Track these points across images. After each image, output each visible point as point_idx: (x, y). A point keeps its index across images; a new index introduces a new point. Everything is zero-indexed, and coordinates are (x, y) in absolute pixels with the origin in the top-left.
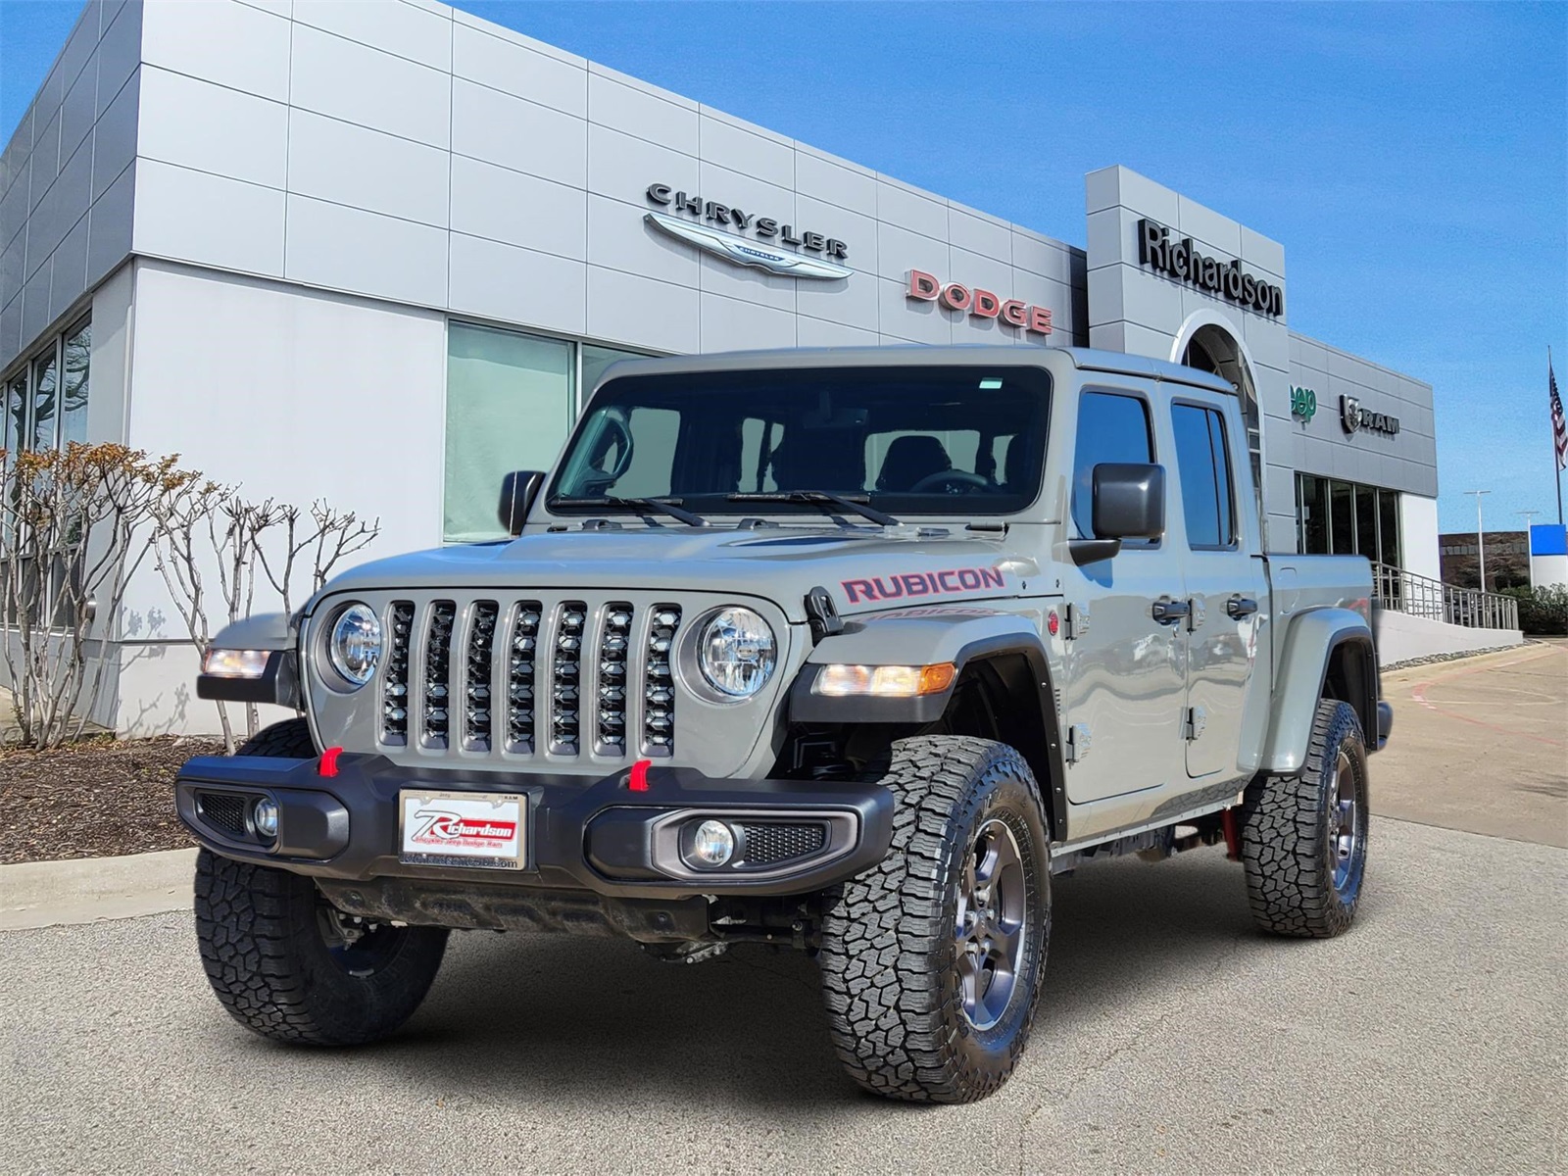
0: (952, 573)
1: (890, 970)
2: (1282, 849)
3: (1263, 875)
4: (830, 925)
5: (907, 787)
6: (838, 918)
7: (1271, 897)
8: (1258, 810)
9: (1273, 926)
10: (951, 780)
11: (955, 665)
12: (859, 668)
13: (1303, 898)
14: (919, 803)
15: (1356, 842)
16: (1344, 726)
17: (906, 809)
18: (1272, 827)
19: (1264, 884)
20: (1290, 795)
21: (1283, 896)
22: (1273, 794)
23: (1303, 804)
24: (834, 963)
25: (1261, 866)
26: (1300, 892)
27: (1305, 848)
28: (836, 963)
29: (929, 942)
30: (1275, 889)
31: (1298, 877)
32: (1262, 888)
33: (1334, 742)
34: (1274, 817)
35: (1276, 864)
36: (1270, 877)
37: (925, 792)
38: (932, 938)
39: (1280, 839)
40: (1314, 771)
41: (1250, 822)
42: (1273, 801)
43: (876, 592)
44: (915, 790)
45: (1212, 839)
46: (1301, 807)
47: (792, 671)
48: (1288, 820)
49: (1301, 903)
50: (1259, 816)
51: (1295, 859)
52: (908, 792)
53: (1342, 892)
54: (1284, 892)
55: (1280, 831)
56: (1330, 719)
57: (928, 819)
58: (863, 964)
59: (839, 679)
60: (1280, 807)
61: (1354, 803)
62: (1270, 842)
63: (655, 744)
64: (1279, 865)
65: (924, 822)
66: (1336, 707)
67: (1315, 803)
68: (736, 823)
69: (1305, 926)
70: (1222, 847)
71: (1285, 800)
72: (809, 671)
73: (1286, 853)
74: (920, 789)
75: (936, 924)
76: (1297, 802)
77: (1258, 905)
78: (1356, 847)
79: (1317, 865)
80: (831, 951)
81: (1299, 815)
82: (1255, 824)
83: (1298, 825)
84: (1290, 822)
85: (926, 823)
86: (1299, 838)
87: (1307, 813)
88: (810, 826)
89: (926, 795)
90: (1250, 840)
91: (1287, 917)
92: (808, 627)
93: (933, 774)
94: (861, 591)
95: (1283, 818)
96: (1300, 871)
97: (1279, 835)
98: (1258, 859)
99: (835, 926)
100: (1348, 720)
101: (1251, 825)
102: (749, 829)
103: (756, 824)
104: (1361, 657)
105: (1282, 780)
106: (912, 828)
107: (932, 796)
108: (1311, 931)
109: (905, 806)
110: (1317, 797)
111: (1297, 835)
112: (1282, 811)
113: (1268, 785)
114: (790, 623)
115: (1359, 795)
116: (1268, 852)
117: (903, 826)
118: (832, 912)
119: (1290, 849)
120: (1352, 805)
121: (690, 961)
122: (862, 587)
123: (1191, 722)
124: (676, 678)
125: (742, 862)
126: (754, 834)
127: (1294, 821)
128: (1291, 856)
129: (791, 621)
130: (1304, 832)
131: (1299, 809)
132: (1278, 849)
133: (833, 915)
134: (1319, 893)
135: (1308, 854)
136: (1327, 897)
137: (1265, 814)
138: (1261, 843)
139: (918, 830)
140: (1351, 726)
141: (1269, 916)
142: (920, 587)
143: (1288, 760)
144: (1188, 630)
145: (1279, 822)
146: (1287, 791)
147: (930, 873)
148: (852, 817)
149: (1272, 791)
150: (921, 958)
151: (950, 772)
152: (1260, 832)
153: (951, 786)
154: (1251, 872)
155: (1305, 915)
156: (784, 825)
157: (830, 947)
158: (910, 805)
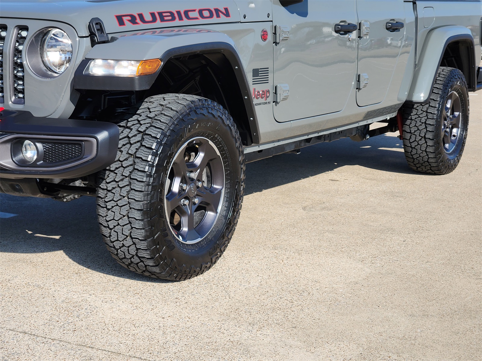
0: (194, 11)
1: (126, 217)
2: (420, 136)
3: (411, 147)
4: (99, 192)
5: (142, 122)
6: (103, 189)
7: (415, 157)
8: (410, 118)
9: (417, 169)
10: (163, 119)
11: (161, 60)
12: (109, 61)
13: (429, 158)
14: (145, 131)
15: (461, 131)
16: (454, 80)
17: (139, 134)
18: (415, 126)
19: (412, 151)
20: (424, 111)
21: (420, 156)
22: (417, 111)
23: (430, 116)
24: (101, 212)
25: (410, 143)
26: (428, 155)
27: (429, 135)
28: (102, 212)
29: (143, 205)
30: (416, 153)
31: (426, 149)
32: (411, 153)
33: (447, 87)
34: (416, 121)
35: (416, 142)
36: (414, 148)
37: (149, 125)
38: (146, 202)
39: (419, 131)
40: (436, 101)
41: (406, 123)
42: (416, 114)
43: (138, 20)
44: (145, 124)
45: (394, 129)
46: (429, 117)
47: (79, 62)
48: (423, 123)
49: (428, 159)
50: (410, 121)
51: (425, 140)
52: (141, 125)
53: (450, 154)
54: (420, 155)
55: (419, 128)
56: (446, 77)
57: (147, 139)
58: (114, 213)
59: (100, 66)
60: (419, 117)
61: (461, 114)
62: (414, 133)
63: (19, 98)
64: (418, 143)
65: (145, 141)
66: (451, 71)
67: (435, 115)
68: (38, 142)
69: (431, 169)
70: (397, 134)
71: (422, 114)
72: (86, 62)
73: (421, 138)
74: (147, 123)
75: (148, 195)
76: (427, 115)
77: (409, 160)
78: (460, 133)
79: (435, 143)
80: (100, 205)
81: (427, 121)
82: (408, 124)
83: (427, 125)
84: (424, 124)
85: (146, 142)
86: (427, 131)
87: (431, 120)
88: (75, 144)
89: (149, 127)
90: (406, 131)
91: (422, 165)
92: (89, 38)
93: (156, 115)
94: (129, 21)
95: (420, 122)
96: (427, 146)
97: (418, 129)
98: (409, 140)
99: (101, 193)
100: (457, 77)
101: (406, 125)
102: (45, 145)
103: (48, 143)
104: (468, 48)
105: (421, 105)
106: (139, 144)
107: (152, 128)
108: (434, 172)
109: (138, 132)
110: (436, 112)
111: (426, 129)
112: (420, 118)
113: (414, 107)
114: (79, 37)
115: (463, 110)
116: (413, 138)
117: (135, 143)
118: (100, 186)
119: (423, 136)
120: (459, 115)
121: (65, 200)
122: (129, 18)
123: (359, 81)
124: (25, 63)
125: (42, 162)
126: (47, 147)
127: (425, 123)
128: (423, 139)
129: (79, 36)
130: (430, 128)
131: (428, 118)
132: (418, 136)
133: (100, 187)
134: (435, 155)
135: (431, 138)
136: (440, 158)
137: (413, 120)
138: (410, 133)
139: (142, 145)
140: (458, 79)
141: (415, 164)
142: (170, 18)
143: (421, 96)
144: (359, 37)
145: (419, 123)
146: (423, 110)
147: (145, 168)
148: (94, 140)
149: (416, 109)
150: (139, 212)
151: (165, 115)
152: (410, 128)
153: (163, 122)
154: (406, 146)
155: (430, 165)
156: (62, 144)
157: (99, 204)
158: (140, 132)
